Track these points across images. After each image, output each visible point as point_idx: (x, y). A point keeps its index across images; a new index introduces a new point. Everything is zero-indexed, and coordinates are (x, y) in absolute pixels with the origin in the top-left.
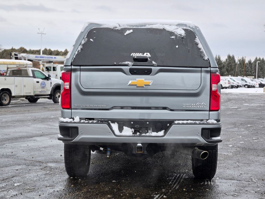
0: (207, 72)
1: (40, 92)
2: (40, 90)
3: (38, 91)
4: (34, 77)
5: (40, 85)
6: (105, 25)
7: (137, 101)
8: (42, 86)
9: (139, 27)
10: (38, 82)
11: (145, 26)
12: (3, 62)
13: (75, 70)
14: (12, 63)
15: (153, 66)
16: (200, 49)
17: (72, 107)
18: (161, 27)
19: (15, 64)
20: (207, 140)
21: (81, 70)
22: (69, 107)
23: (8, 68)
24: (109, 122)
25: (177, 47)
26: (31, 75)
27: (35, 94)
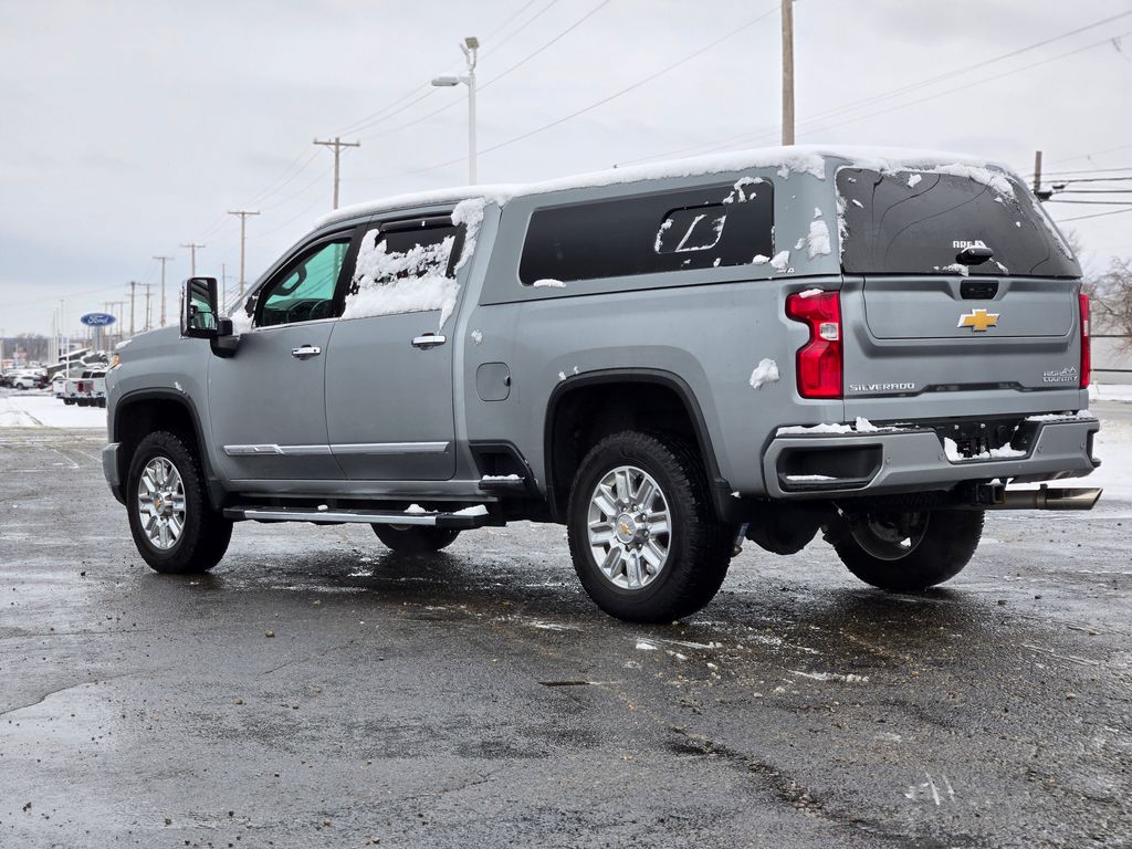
6: (862, 160)
7: (973, 368)
13: (850, 288)
15: (1002, 275)
17: (846, 393)
18: (965, 172)
21: (864, 287)
22: (837, 393)
25: (1018, 224)
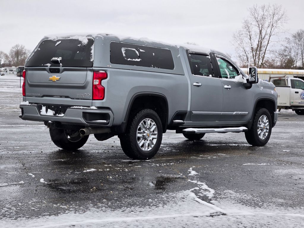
0: (91, 70)
1: (299, 103)
2: (300, 101)
3: (297, 102)
4: (293, 87)
5: (300, 96)
8: (302, 96)
9: (67, 39)
10: (297, 92)
11: (69, 37)
12: (278, 72)
13: (27, 70)
14: (288, 73)
15: (60, 66)
16: (91, 53)
19: (291, 74)
20: (86, 121)
23: (270, 78)
24: (42, 105)
25: (78, 52)
26: (290, 85)
27: (291, 105)
